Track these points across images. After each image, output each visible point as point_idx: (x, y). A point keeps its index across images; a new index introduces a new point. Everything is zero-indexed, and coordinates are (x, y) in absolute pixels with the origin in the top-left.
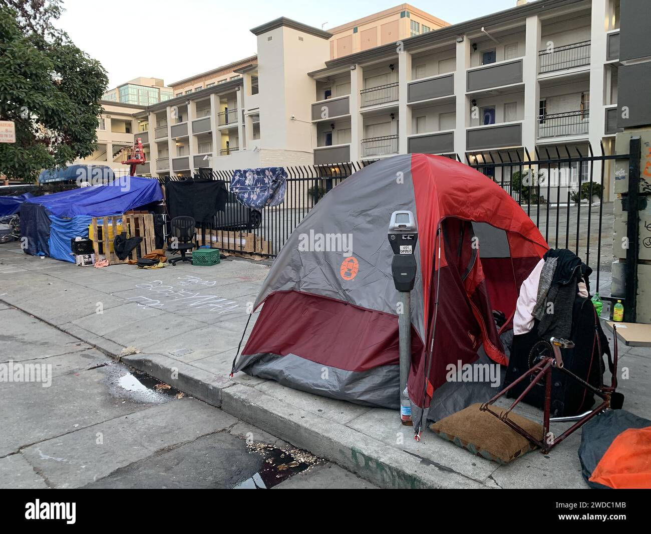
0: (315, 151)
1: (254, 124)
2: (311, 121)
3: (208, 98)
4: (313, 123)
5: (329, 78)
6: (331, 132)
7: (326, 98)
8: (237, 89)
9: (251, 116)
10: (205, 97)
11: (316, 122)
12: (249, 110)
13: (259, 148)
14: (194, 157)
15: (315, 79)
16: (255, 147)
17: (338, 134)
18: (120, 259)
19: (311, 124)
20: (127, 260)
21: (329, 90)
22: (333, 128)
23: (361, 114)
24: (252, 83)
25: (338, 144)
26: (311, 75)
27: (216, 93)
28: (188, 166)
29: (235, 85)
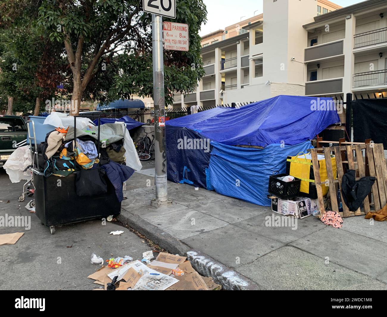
0: (306, 84)
1: (256, 66)
2: (303, 62)
3: (213, 51)
4: (304, 63)
5: (316, 29)
6: (317, 70)
7: (312, 45)
8: (237, 42)
9: (254, 60)
10: (210, 50)
11: (307, 63)
12: (253, 56)
13: (270, 82)
14: (200, 93)
15: (307, 30)
16: (268, 81)
17: (323, 72)
18: (350, 210)
19: (304, 64)
20: (359, 211)
21: (315, 39)
22: (319, 67)
23: (354, 53)
24: (256, 36)
25: (322, 79)
26: (305, 27)
27: (219, 47)
28: (195, 99)
29: (235, 40)
